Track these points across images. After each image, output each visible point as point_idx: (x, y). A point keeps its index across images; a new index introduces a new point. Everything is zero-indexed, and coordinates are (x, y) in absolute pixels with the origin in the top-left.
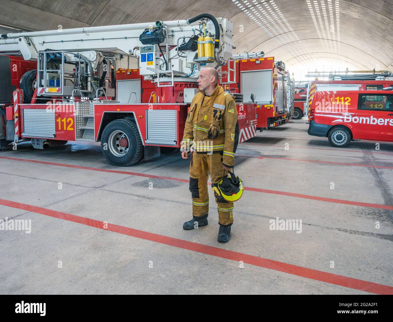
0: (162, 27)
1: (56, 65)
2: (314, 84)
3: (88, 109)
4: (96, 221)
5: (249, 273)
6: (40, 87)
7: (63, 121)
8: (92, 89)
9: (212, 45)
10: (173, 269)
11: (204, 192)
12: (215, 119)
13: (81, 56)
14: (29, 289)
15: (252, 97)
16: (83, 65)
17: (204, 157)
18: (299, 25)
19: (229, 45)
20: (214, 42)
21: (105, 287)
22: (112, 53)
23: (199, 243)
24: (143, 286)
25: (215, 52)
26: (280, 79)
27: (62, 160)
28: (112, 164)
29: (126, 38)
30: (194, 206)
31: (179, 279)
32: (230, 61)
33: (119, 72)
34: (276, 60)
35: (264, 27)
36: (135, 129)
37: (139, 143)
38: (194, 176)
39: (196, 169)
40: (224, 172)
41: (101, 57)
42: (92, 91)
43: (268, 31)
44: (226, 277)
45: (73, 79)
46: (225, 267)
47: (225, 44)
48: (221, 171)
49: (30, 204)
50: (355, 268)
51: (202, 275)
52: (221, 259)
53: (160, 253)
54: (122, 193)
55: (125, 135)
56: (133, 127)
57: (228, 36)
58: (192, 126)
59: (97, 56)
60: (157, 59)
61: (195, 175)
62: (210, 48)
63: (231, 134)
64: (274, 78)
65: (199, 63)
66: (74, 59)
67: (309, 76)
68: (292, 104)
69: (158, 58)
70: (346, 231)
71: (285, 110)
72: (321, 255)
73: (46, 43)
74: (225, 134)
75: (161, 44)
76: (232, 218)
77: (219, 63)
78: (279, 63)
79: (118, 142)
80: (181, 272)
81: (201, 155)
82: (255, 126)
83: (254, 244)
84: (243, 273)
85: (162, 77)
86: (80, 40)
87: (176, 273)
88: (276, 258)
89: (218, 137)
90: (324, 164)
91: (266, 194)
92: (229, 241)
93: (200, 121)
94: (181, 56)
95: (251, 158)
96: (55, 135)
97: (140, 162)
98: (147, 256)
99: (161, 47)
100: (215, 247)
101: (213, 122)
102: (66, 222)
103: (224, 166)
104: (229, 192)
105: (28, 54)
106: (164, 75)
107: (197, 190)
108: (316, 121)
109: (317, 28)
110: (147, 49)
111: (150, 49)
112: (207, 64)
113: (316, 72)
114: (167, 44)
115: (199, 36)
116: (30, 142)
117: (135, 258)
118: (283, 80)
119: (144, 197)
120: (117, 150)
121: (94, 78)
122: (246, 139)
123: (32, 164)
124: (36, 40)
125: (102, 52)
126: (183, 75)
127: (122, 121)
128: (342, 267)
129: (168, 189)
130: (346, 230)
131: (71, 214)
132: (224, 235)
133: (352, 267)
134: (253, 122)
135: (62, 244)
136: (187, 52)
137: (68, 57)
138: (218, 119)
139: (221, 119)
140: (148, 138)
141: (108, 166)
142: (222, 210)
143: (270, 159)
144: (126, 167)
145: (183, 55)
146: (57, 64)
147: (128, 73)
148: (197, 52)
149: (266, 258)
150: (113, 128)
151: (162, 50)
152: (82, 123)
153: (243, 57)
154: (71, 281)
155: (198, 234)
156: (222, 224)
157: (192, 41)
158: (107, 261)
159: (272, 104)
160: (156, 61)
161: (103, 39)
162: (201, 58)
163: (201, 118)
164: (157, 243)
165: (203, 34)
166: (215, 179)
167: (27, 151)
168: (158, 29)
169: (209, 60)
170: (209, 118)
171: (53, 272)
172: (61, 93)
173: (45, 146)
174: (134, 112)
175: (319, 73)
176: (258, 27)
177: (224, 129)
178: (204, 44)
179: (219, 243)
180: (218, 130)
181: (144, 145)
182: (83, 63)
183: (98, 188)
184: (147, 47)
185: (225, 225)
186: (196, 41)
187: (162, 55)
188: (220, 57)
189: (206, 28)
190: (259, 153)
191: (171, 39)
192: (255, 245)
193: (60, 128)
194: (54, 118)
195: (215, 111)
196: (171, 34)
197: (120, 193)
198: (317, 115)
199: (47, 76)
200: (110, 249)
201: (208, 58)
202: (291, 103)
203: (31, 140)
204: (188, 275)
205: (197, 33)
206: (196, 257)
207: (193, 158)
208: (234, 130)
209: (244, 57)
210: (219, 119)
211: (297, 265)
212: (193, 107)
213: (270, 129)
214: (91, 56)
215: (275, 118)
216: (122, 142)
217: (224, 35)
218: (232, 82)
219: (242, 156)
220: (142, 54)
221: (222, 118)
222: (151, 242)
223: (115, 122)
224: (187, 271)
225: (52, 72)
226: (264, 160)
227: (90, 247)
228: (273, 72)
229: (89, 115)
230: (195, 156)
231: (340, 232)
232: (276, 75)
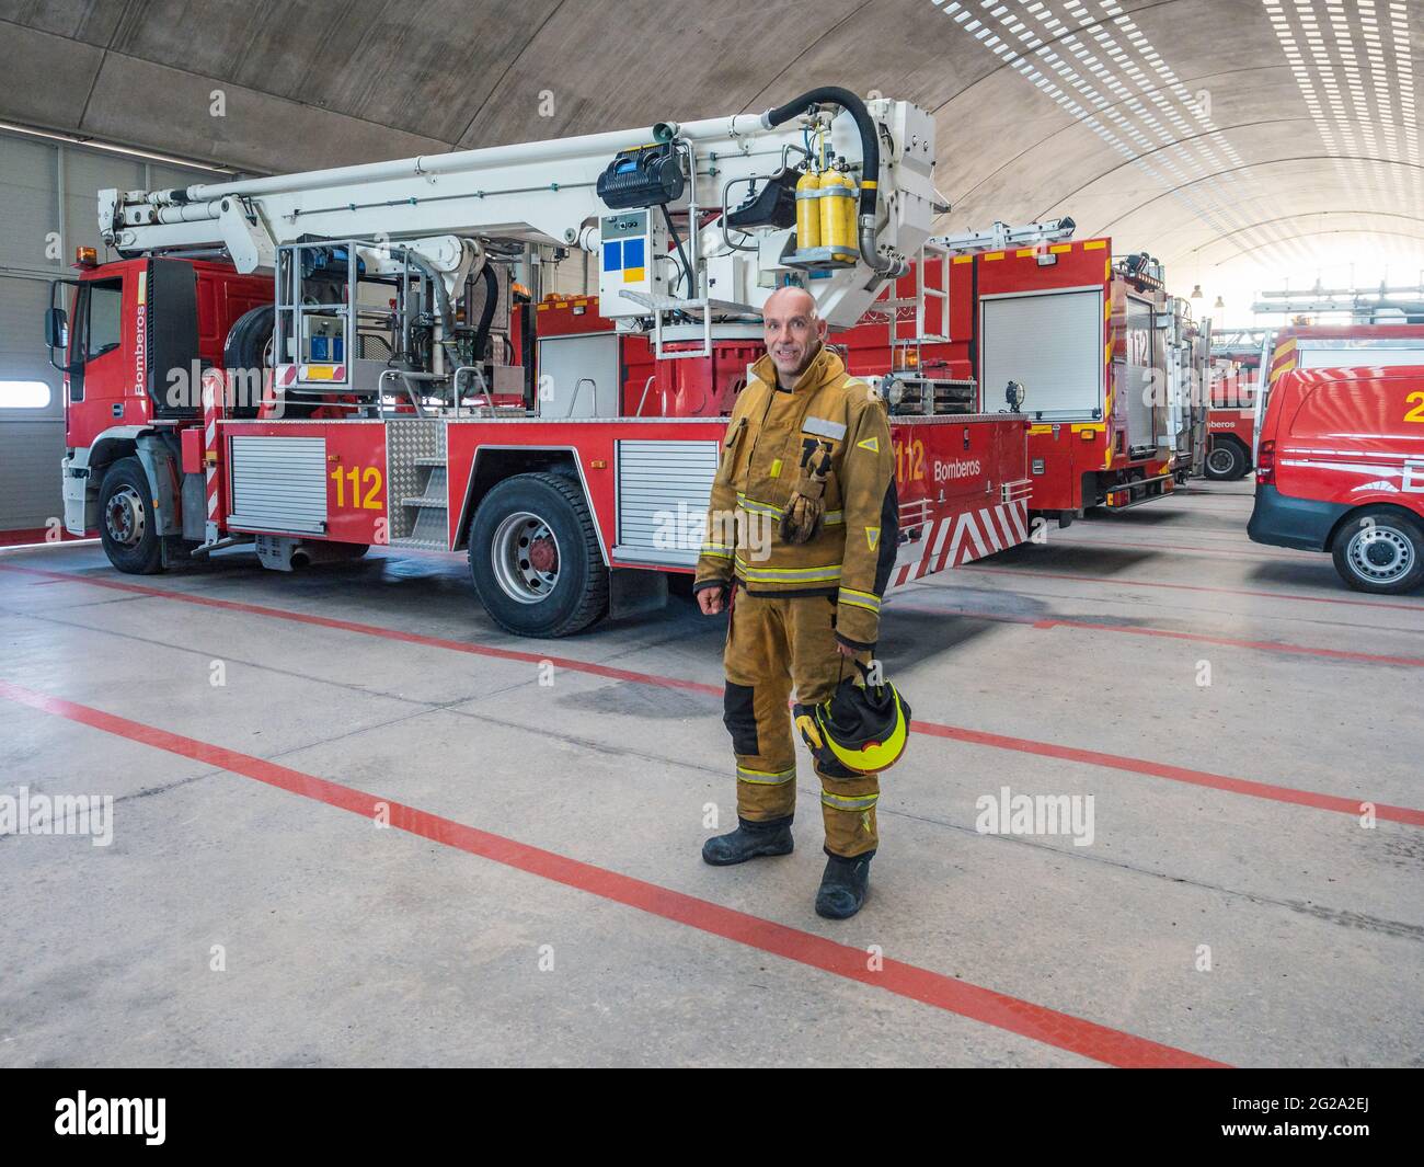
0: (676, 143)
1: (332, 289)
2: (1289, 339)
3: (430, 435)
4: (420, 814)
5: (908, 1031)
6: (281, 362)
7: (349, 476)
8: (449, 370)
9: (850, 201)
10: (643, 990)
11: (776, 735)
12: (806, 473)
13: (411, 255)
14: (186, 1007)
15: (1011, 395)
16: (419, 287)
17: (774, 611)
18: (1242, 108)
19: (919, 198)
20: (856, 192)
21: (413, 1026)
22: (516, 241)
23: (748, 911)
24: (534, 1034)
25: (861, 229)
26: (1137, 323)
27: (346, 608)
28: (504, 627)
29: (556, 189)
30: (741, 783)
31: (655, 1024)
32: (924, 258)
33: (546, 307)
34: (1121, 251)
35: (1097, 123)
36: (579, 509)
37: (594, 558)
38: (740, 676)
39: (745, 651)
40: (838, 665)
41: (476, 255)
42: (447, 376)
43: (1112, 136)
44: (818, 1036)
45: (387, 336)
46: (824, 1000)
47: (902, 195)
48: (830, 661)
49: (227, 747)
50: (1326, 1053)
51: (736, 1019)
52: (814, 972)
53: (608, 933)
54: (520, 727)
55: (546, 530)
56: (573, 501)
57: (914, 165)
58: (732, 499)
59: (462, 253)
60: (657, 257)
61: (743, 671)
62: (841, 213)
63: (867, 529)
64: (1109, 320)
65: (805, 269)
66: (389, 268)
67: (1268, 309)
68: (1189, 419)
69: (661, 257)
70: (1324, 914)
71: (1160, 444)
72: (1197, 994)
73: (305, 213)
74: (845, 528)
75: (671, 206)
76: (873, 832)
77: (881, 270)
78: (1135, 263)
79: (523, 554)
80: (667, 1004)
81: (764, 602)
82: (1024, 502)
83: (948, 933)
84: (884, 1029)
85: (677, 322)
86: (408, 202)
87: (648, 1005)
88: (1020, 989)
89: (818, 537)
90: (1299, 657)
91: (1031, 757)
92: (855, 916)
93: (758, 480)
94: (739, 247)
95: (1006, 624)
96: (326, 526)
97: (599, 624)
98: (562, 939)
99: (675, 214)
100: (803, 930)
101: (799, 485)
102: (327, 810)
103: (840, 645)
104: (853, 737)
105: (249, 253)
106: (684, 317)
107: (752, 727)
108: (1284, 485)
109: (1317, 113)
110: (623, 226)
111: (633, 224)
112: (835, 273)
113: (1316, 292)
114: (692, 205)
115: (800, 170)
116: (251, 548)
117: (524, 942)
118: (1153, 328)
119: (592, 745)
120: (521, 581)
121: (453, 330)
122: (983, 551)
123: (251, 620)
124: (275, 207)
125: (481, 239)
126: (749, 316)
127: (538, 479)
128: (1273, 1045)
129: (678, 722)
130: (1327, 909)
131: (346, 785)
132: (838, 891)
133: (1315, 1049)
134: (1014, 489)
135: (304, 877)
136: (758, 230)
137: (373, 259)
138: (818, 473)
139: (829, 474)
140: (623, 541)
141: (491, 633)
142: (836, 802)
143: (1080, 632)
144: (547, 642)
145: (749, 242)
146: (336, 286)
147: (577, 312)
148: (794, 229)
149: (983, 986)
150: (506, 504)
151: (675, 226)
152: (409, 487)
153: (988, 243)
154: (312, 996)
155: (750, 882)
156: (833, 851)
157: (777, 190)
158: (435, 944)
159: (1102, 420)
160: (655, 268)
161: (482, 195)
162: (807, 252)
163: (761, 468)
164: (605, 900)
165: (817, 164)
166: (810, 690)
167: (245, 578)
168: (661, 153)
169: (838, 257)
170: (786, 471)
171: (263, 962)
172: (347, 382)
173: (297, 561)
174: (575, 450)
175: (1332, 293)
176: (1073, 123)
177: (842, 508)
178: (819, 198)
179: (820, 919)
180: (817, 512)
181: (607, 563)
182: (416, 279)
183: (444, 705)
184: (624, 217)
185: (847, 855)
186: (791, 188)
187: (675, 244)
188: (883, 247)
189: (828, 140)
190: (1039, 606)
191: (707, 185)
192: (948, 937)
193: (341, 503)
194: (324, 467)
195: (810, 445)
196: (707, 166)
197: (512, 725)
198: (1290, 463)
199: (303, 326)
200: (449, 905)
201: (831, 250)
202: (1184, 416)
203: (253, 542)
204: (688, 1016)
205: (795, 159)
206: (727, 958)
207: (736, 612)
208: (877, 514)
209: (995, 241)
210: (821, 472)
211: (1095, 1018)
212: (734, 430)
213: (1094, 514)
214: (444, 255)
215: (1111, 473)
216: (537, 554)
217: (897, 162)
218: (932, 339)
219: (972, 617)
220: (605, 241)
221: (832, 469)
222: (585, 896)
223: (512, 481)
224: (689, 1001)
225: (320, 313)
226: (1059, 632)
227: (388, 894)
228: (1107, 296)
229: (433, 459)
230: (741, 604)
231: (1300, 915)
232: (1121, 310)
